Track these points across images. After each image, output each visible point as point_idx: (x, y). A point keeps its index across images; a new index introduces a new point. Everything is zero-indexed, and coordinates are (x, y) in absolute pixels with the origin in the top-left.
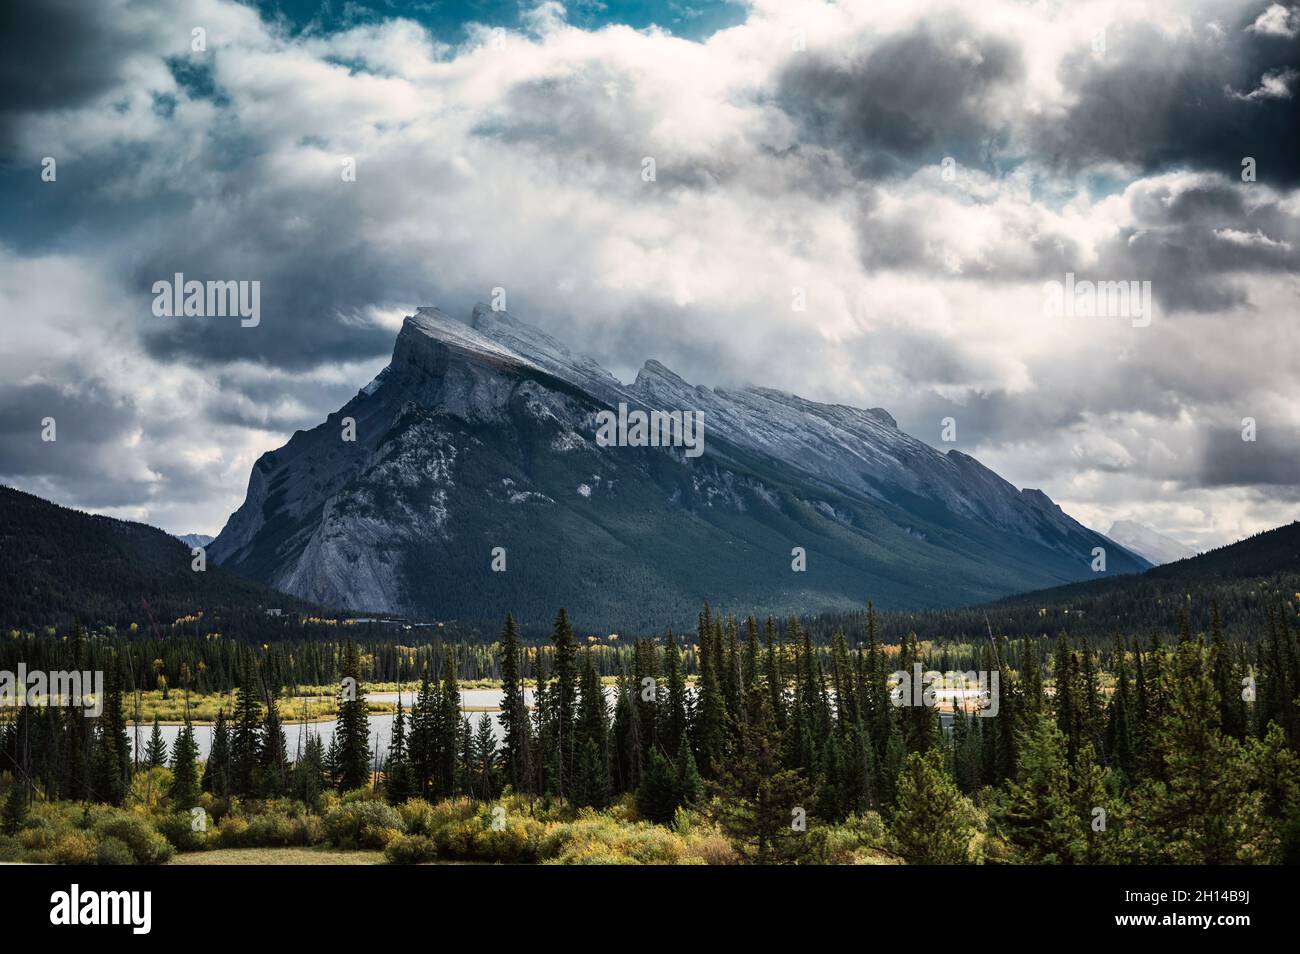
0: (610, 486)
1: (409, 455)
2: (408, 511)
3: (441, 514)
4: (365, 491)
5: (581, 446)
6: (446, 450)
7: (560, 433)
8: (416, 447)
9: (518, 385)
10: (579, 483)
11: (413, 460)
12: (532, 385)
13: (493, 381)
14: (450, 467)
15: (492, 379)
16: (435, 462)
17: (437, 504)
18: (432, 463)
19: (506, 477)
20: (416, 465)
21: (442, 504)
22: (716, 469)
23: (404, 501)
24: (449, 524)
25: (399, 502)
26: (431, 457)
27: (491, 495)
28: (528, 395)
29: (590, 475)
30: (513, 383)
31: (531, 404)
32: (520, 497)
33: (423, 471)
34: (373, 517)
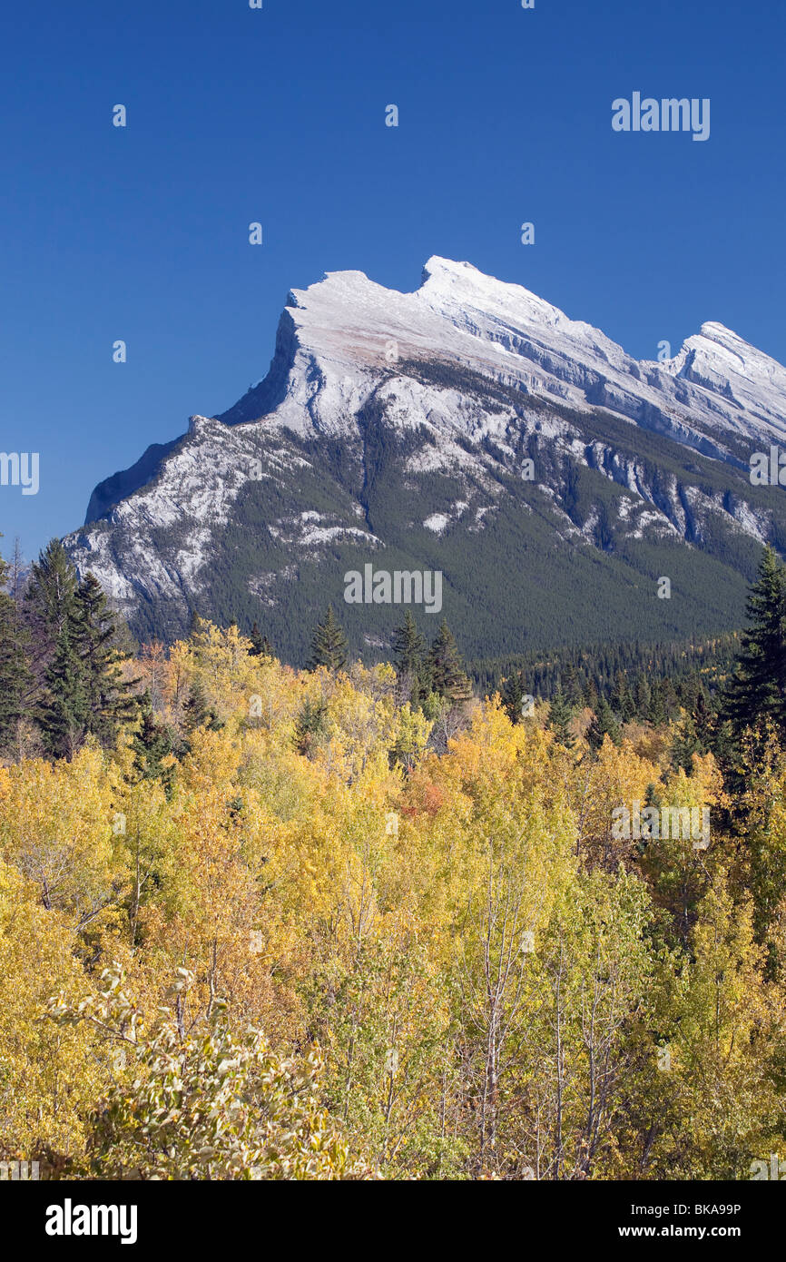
0: (479, 516)
1: (169, 487)
2: (148, 557)
3: (192, 560)
4: (97, 534)
5: (456, 464)
6: (229, 478)
7: (428, 446)
8: (185, 475)
9: (381, 385)
10: (430, 513)
11: (174, 493)
12: (403, 384)
13: (348, 381)
14: (229, 500)
15: (347, 378)
16: (206, 494)
17: (189, 548)
18: (201, 496)
19: (307, 510)
20: (175, 500)
21: (199, 546)
22: (674, 486)
23: (146, 545)
24: (202, 574)
25: (138, 549)
26: (201, 488)
27: (275, 534)
28: (393, 397)
29: (452, 501)
30: (377, 381)
31: (392, 412)
32: (324, 535)
33: (184, 506)
34: (101, 566)
